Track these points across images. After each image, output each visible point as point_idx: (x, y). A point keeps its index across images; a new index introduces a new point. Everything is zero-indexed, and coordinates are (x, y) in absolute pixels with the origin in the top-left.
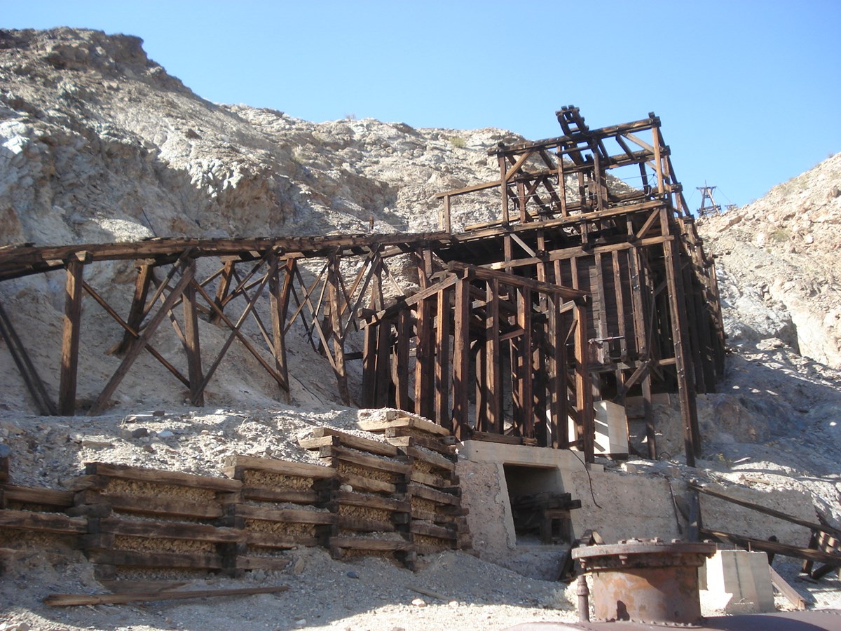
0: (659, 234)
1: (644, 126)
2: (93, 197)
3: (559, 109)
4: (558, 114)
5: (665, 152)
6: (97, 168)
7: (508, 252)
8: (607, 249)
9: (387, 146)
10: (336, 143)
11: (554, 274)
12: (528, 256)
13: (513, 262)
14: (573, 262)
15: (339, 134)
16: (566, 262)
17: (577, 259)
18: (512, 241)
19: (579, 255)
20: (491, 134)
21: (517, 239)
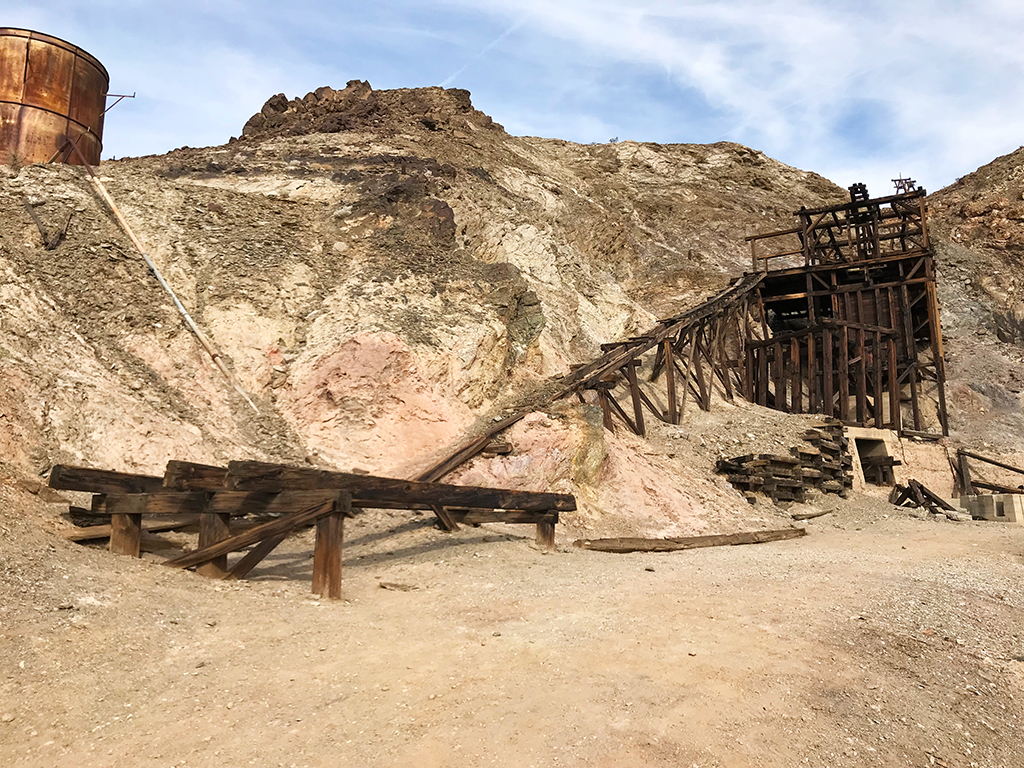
0: (924, 275)
7: (810, 285)
8: (884, 285)
9: (648, 167)
10: (610, 168)
11: (844, 302)
12: (825, 289)
13: (814, 293)
14: (859, 294)
15: (610, 158)
16: (853, 294)
17: (862, 292)
18: (813, 278)
19: (863, 289)
20: (728, 149)
21: (816, 277)
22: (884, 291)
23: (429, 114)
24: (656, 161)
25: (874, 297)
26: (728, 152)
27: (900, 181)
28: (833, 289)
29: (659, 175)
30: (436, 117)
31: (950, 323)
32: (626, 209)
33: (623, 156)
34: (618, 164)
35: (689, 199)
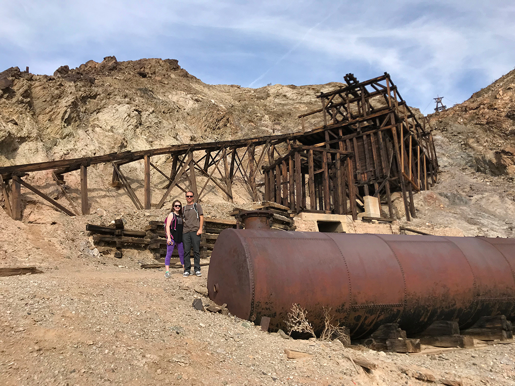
0: (390, 124)
1: (383, 78)
2: (157, 131)
3: (345, 75)
4: (344, 77)
5: (394, 88)
6: (158, 119)
7: (327, 138)
8: (368, 133)
9: (285, 96)
10: (263, 97)
11: (346, 145)
12: (335, 139)
13: (329, 142)
14: (355, 139)
15: (264, 93)
16: (351, 140)
17: (357, 138)
18: (329, 134)
19: (357, 136)
20: (333, 85)
21: (331, 133)
22: (369, 136)
23: (143, 69)
24: (290, 93)
25: (363, 141)
26: (333, 86)
27: (438, 99)
28: (340, 138)
29: (290, 99)
30: (147, 71)
31: (446, 164)
32: (258, 114)
33: (272, 91)
34: (268, 95)
35: (303, 109)
